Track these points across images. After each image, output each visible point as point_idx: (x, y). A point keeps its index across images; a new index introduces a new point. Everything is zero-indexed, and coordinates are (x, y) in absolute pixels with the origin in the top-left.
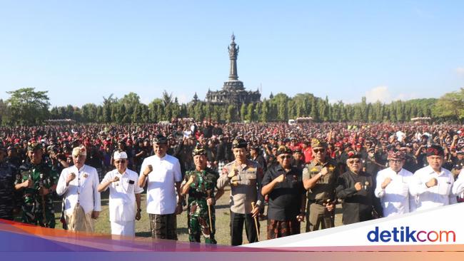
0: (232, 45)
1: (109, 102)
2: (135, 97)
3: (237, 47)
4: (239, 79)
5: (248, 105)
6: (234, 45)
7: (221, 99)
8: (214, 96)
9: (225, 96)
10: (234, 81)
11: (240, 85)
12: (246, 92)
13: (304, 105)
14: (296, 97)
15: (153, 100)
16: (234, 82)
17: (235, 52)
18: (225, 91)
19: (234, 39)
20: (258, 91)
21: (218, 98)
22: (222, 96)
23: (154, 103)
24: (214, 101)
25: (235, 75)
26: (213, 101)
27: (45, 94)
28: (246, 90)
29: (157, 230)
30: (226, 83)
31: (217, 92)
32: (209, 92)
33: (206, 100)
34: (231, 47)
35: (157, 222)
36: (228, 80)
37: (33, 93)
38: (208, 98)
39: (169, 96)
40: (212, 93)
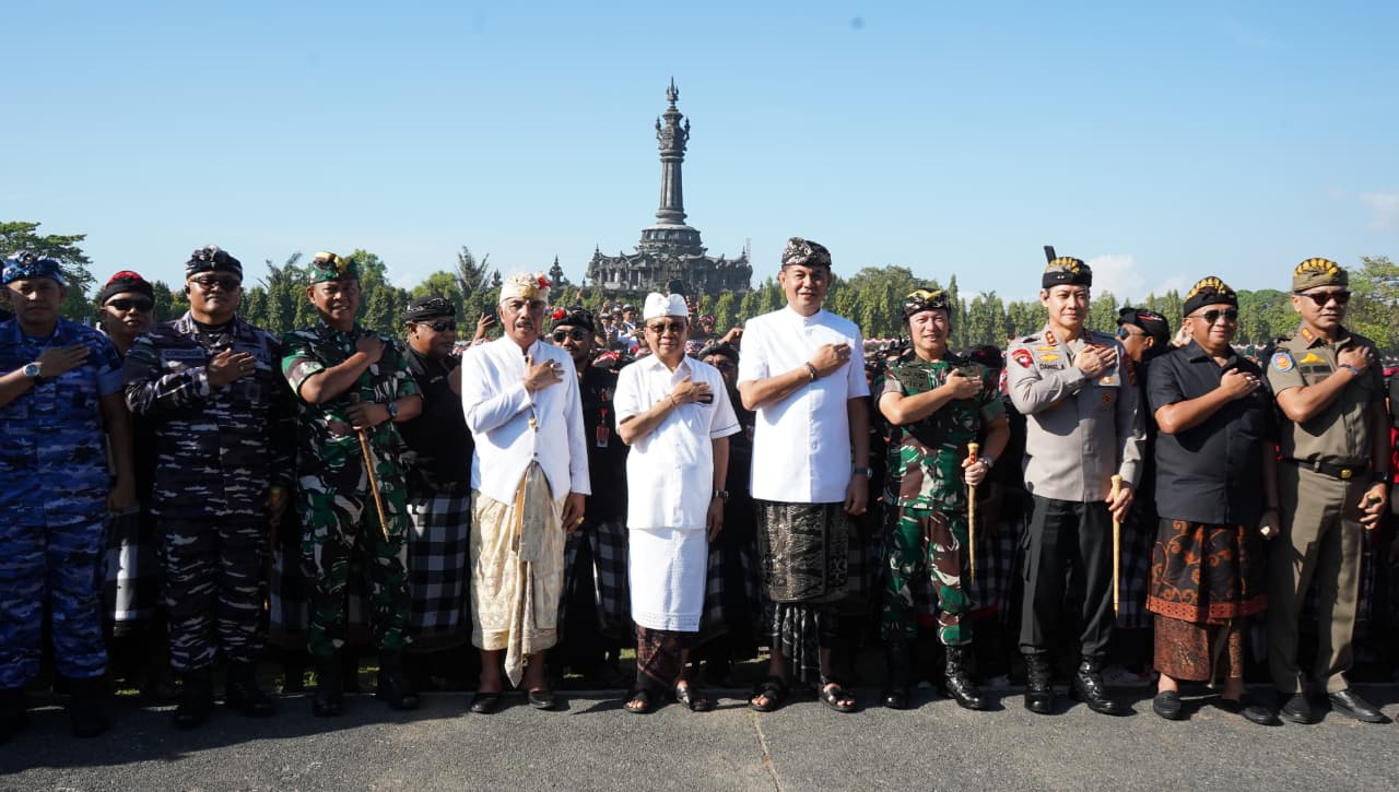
0: (667, 117)
1: (288, 279)
2: (371, 266)
3: (682, 124)
4: (689, 222)
5: (716, 299)
6: (675, 116)
7: (634, 281)
8: (613, 272)
9: (646, 272)
10: (675, 227)
11: (691, 240)
12: (710, 262)
13: (884, 303)
14: (861, 279)
15: (427, 278)
16: (671, 232)
17: (676, 140)
18: (645, 257)
19: (675, 98)
20: (743, 259)
21: (623, 276)
22: (635, 273)
23: (431, 285)
24: (614, 285)
25: (675, 209)
26: (608, 285)
27: (75, 244)
28: (707, 254)
29: (793, 557)
30: (647, 233)
31: (623, 258)
32: (598, 257)
33: (589, 283)
34: (664, 125)
35: (795, 530)
36: (654, 224)
37: (34, 239)
38: (595, 276)
39: (478, 265)
40: (607, 260)
